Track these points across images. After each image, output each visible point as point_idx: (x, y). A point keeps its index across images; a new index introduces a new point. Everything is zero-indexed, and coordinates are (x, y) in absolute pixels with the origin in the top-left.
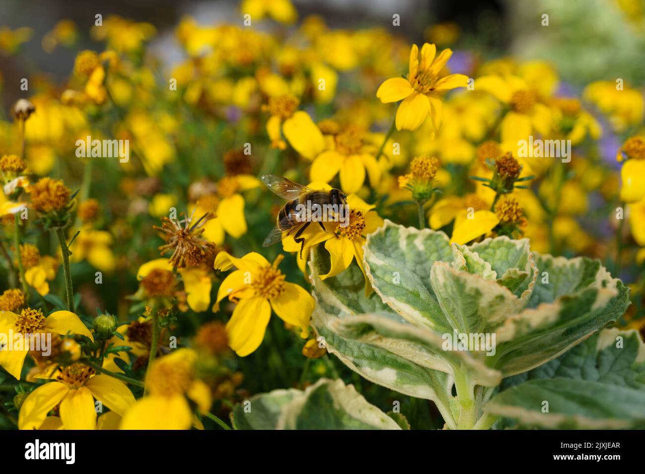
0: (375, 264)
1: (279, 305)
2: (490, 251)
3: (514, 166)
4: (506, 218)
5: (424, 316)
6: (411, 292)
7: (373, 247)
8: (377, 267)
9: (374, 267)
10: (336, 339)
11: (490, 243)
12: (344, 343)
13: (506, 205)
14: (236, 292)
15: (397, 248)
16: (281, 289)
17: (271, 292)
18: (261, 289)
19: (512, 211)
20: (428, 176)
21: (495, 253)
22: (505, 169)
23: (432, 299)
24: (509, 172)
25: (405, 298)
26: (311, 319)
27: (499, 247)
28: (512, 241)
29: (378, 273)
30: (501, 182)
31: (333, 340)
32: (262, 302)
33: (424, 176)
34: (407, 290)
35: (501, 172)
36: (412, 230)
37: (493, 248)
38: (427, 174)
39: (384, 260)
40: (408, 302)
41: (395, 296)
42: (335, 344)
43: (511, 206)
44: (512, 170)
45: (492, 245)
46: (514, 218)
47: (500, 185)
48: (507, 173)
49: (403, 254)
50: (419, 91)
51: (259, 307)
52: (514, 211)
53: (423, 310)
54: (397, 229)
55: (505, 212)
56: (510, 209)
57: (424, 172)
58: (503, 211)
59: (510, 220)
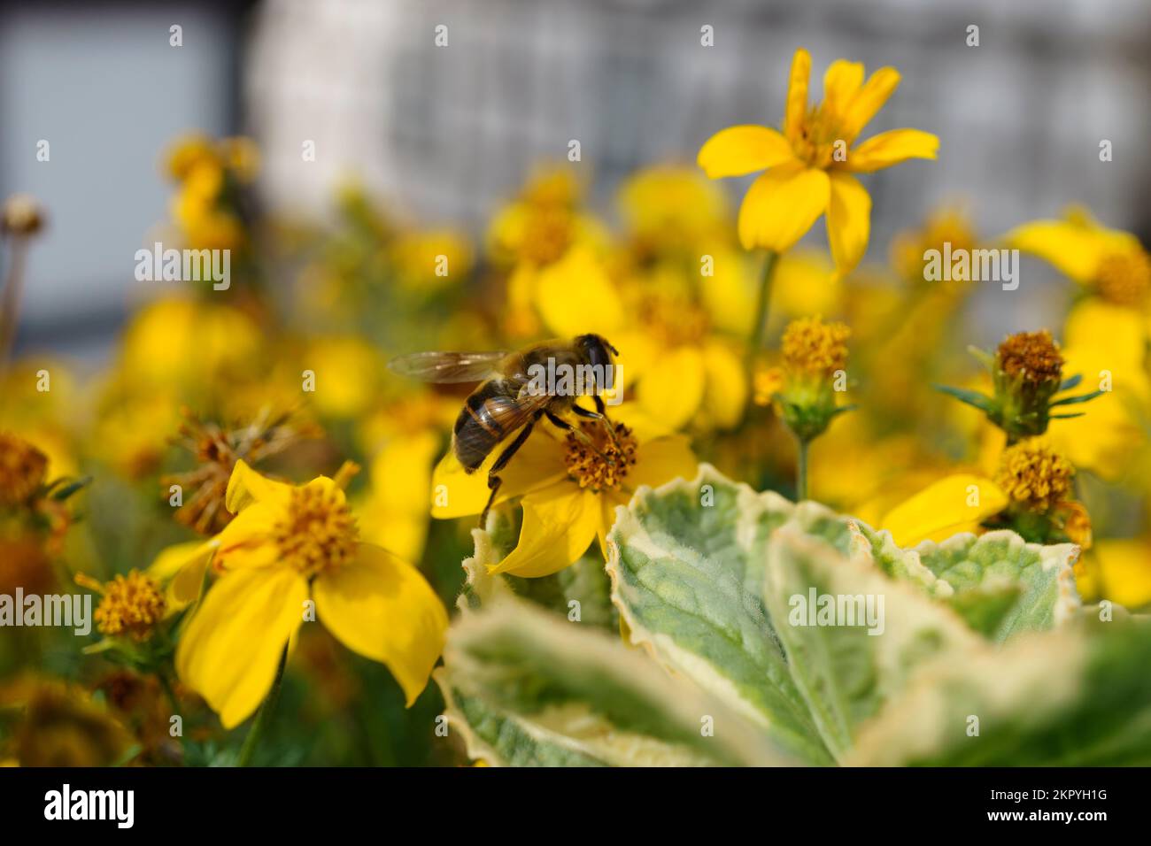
0: (642, 554)
1: (338, 599)
2: (967, 567)
3: (1043, 355)
4: (1022, 492)
5: (744, 695)
6: (722, 632)
7: (652, 520)
8: (646, 561)
9: (636, 560)
10: (506, 730)
11: (968, 546)
12: (528, 747)
13: (1023, 457)
14: (229, 550)
15: (729, 542)
16: (334, 549)
17: (304, 550)
18: (281, 540)
19: (1038, 474)
20: (819, 365)
21: (981, 573)
22: (1020, 360)
23: (775, 655)
24: (1030, 368)
25: (701, 643)
26: (440, 662)
27: (994, 560)
28: (1034, 547)
29: (644, 576)
30: (1011, 399)
31: (498, 731)
32: (289, 584)
33: (810, 366)
34: (711, 624)
35: (1011, 369)
36: (773, 500)
37: (977, 561)
38: (817, 359)
39: (670, 550)
40: (706, 653)
41: (673, 635)
42: (502, 742)
43: (1035, 459)
44: (1036, 363)
45: (973, 551)
46: (1043, 491)
47: (1011, 411)
48: (1023, 371)
49: (741, 559)
50: (811, 161)
51: (279, 594)
52: (1043, 474)
53: (745, 681)
54: (733, 494)
55: (1020, 475)
56: (1032, 467)
57: (809, 353)
58: (1015, 472)
59: (1033, 499)
